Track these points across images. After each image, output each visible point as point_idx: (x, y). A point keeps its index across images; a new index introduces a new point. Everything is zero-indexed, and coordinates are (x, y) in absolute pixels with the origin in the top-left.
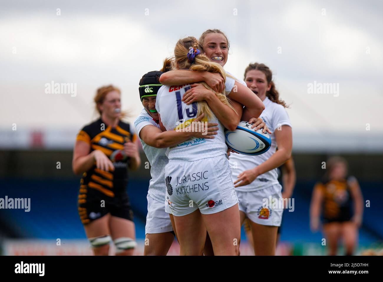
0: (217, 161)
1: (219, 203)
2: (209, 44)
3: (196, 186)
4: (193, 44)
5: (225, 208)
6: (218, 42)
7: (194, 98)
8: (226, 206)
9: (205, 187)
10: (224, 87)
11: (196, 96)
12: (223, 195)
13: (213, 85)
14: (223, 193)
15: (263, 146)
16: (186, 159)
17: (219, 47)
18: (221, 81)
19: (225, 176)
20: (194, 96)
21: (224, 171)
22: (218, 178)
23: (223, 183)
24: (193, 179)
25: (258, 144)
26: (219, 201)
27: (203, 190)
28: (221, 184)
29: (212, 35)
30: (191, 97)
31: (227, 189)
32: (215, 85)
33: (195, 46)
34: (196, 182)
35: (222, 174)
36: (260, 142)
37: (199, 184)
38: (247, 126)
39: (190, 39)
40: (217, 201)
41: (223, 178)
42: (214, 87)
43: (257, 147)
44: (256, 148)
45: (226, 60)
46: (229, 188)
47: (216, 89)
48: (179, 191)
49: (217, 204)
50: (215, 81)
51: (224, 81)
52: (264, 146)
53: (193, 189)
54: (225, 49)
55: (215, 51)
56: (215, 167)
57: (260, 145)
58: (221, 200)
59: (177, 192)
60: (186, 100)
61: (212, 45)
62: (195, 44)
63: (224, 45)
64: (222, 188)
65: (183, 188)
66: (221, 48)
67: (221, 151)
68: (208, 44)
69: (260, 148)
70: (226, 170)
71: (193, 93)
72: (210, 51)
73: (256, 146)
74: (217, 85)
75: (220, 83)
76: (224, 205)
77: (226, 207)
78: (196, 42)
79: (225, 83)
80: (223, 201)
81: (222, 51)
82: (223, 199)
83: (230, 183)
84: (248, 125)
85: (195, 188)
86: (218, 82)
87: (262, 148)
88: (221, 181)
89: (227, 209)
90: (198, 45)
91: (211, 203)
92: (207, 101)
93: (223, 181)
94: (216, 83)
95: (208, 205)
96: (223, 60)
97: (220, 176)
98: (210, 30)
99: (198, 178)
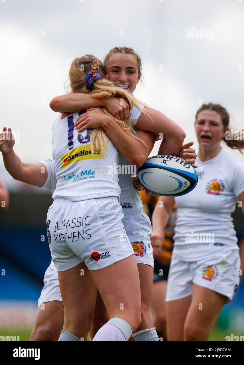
0: (104, 204)
1: (106, 255)
2: (113, 68)
3: (75, 234)
4: (92, 66)
5: (115, 262)
6: (123, 66)
7: (88, 124)
8: (116, 258)
9: (85, 235)
10: (129, 115)
11: (90, 121)
12: (110, 246)
13: (115, 112)
14: (109, 243)
15: (187, 184)
16: (68, 198)
17: (124, 73)
18: (125, 107)
19: (113, 222)
20: (88, 121)
21: (113, 217)
22: (103, 224)
23: (111, 231)
24: (72, 225)
25: (180, 183)
26: (106, 252)
27: (84, 239)
28: (107, 233)
29: (118, 56)
30: (84, 122)
31: (114, 238)
32: (117, 111)
33: (94, 68)
34: (76, 229)
35: (109, 220)
36: (183, 180)
37: (79, 232)
38: (164, 162)
39: (89, 59)
40: (103, 253)
41: (110, 225)
42: (116, 114)
43: (180, 186)
44: (178, 188)
45: (133, 87)
46: (117, 237)
47: (119, 117)
48: (58, 238)
49: (104, 256)
50: (117, 107)
51: (130, 108)
52: (189, 183)
53: (72, 237)
54: (132, 74)
55: (119, 78)
56: (99, 211)
57: (183, 183)
58: (108, 252)
59: (55, 239)
60: (79, 126)
61: (116, 69)
62: (95, 66)
63: (131, 70)
64: (108, 237)
65: (62, 235)
66: (127, 73)
67: (111, 191)
68: (111, 67)
69: (184, 187)
70: (115, 217)
71: (87, 117)
72: (113, 76)
73: (178, 186)
74: (120, 112)
75: (124, 109)
76: (113, 258)
77: (115, 260)
78: (95, 63)
79: (131, 111)
80: (110, 253)
81: (128, 78)
82: (111, 250)
83: (119, 230)
84: (166, 161)
85: (74, 237)
86: (121, 108)
87: (187, 186)
88: (107, 228)
89: (118, 262)
90: (98, 67)
91: (96, 257)
92: (105, 128)
93: (110, 229)
94: (119, 109)
95: (92, 258)
96: (129, 89)
97: (106, 223)
98: (117, 48)
99: (78, 224)
